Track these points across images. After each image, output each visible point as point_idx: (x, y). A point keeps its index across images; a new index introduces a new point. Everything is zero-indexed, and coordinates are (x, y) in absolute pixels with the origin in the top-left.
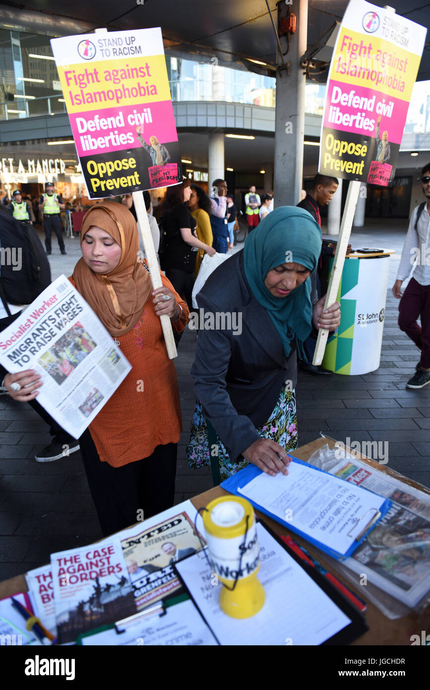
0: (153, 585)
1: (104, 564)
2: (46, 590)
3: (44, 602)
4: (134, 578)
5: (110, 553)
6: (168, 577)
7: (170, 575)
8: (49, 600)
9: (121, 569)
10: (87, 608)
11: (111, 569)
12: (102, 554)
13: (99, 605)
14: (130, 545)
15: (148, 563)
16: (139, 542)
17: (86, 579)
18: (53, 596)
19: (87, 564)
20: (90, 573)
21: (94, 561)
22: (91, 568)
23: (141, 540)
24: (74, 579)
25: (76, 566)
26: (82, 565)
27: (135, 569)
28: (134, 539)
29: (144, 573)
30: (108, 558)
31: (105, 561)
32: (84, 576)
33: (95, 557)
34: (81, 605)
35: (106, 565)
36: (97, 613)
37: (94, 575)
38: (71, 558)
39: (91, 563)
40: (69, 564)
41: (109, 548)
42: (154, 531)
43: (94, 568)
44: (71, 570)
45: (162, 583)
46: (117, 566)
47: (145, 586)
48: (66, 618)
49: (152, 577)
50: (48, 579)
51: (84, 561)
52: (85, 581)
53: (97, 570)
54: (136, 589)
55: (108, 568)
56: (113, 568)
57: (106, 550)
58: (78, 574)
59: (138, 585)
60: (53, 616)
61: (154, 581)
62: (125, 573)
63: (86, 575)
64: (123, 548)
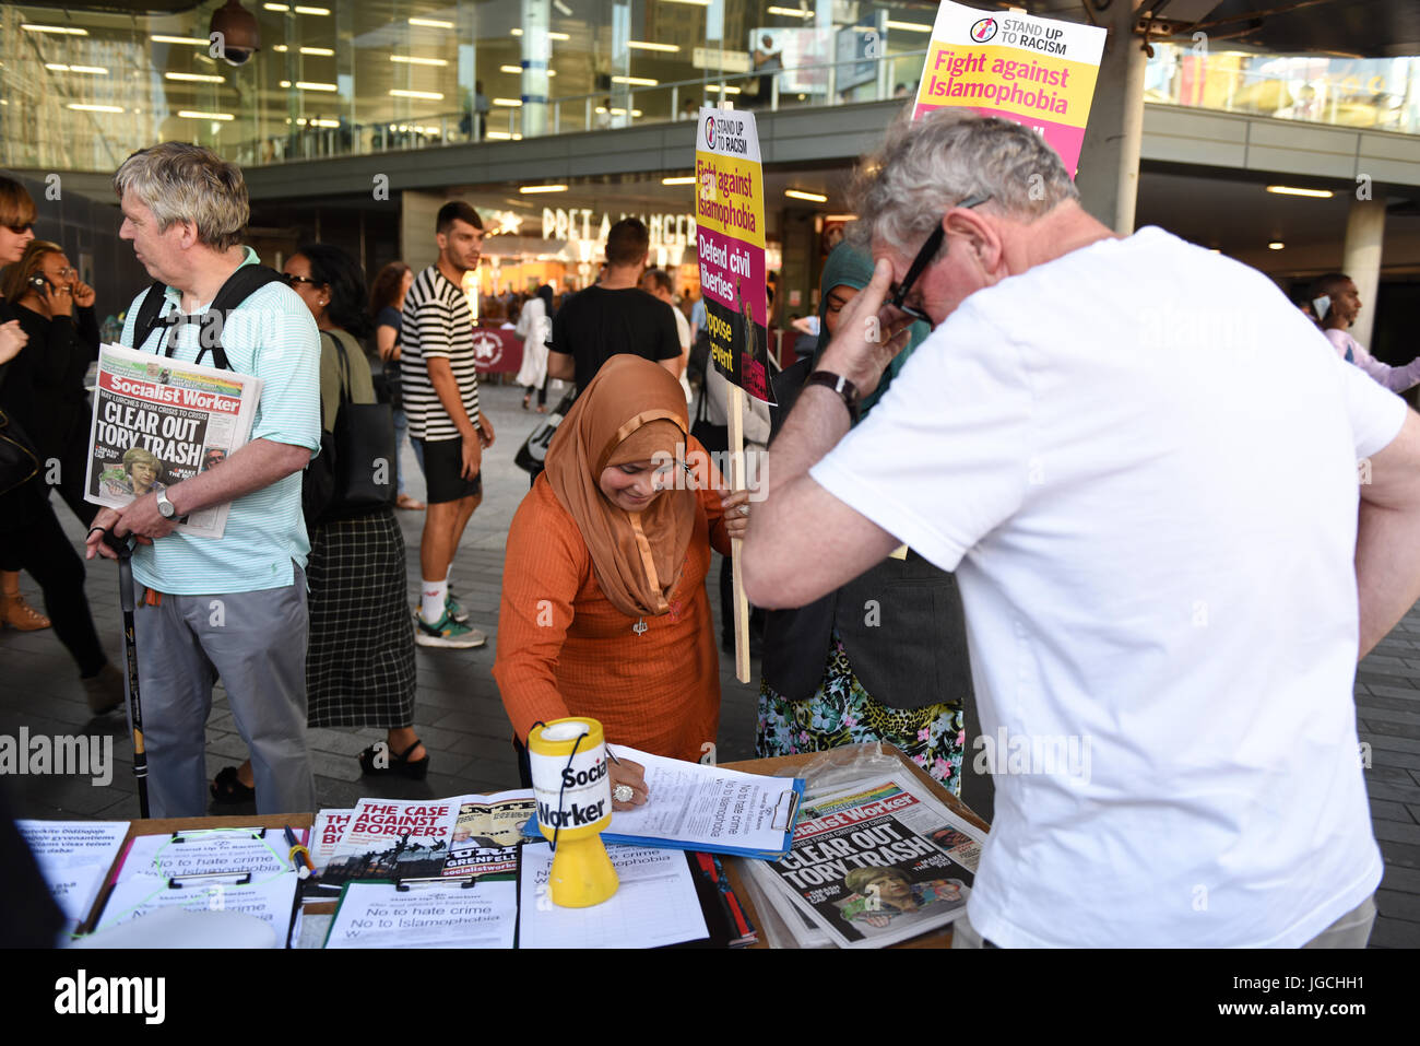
0: (478, 859)
1: (425, 823)
2: (334, 831)
3: (324, 842)
4: (456, 846)
5: (439, 814)
6: (505, 857)
7: (509, 855)
8: (333, 841)
9: (444, 833)
10: (375, 860)
11: (431, 830)
12: (428, 812)
13: (393, 861)
14: (473, 811)
15: (487, 836)
16: (489, 812)
17: (391, 832)
18: (339, 839)
19: (402, 818)
20: (401, 828)
21: (413, 818)
22: (406, 823)
23: (493, 811)
24: (375, 829)
25: (387, 816)
26: (395, 818)
27: (467, 836)
28: (483, 807)
29: (474, 844)
30: (433, 819)
31: (429, 821)
32: (390, 829)
33: (417, 813)
34: (370, 856)
35: (428, 825)
36: (386, 867)
37: (404, 831)
38: (385, 807)
39: (408, 819)
40: (378, 812)
41: (441, 808)
42: (516, 805)
43: (410, 825)
44: (377, 819)
45: (493, 861)
46: (441, 829)
47: (466, 858)
48: (344, 862)
49: (483, 851)
50: (343, 823)
51: (400, 813)
52: (388, 834)
53: (413, 827)
54: (452, 857)
55: (428, 829)
56: (435, 829)
57: (437, 810)
58: (384, 826)
59: (458, 855)
60: (329, 857)
61: (481, 856)
62: (447, 839)
63: (395, 828)
64: (461, 813)
